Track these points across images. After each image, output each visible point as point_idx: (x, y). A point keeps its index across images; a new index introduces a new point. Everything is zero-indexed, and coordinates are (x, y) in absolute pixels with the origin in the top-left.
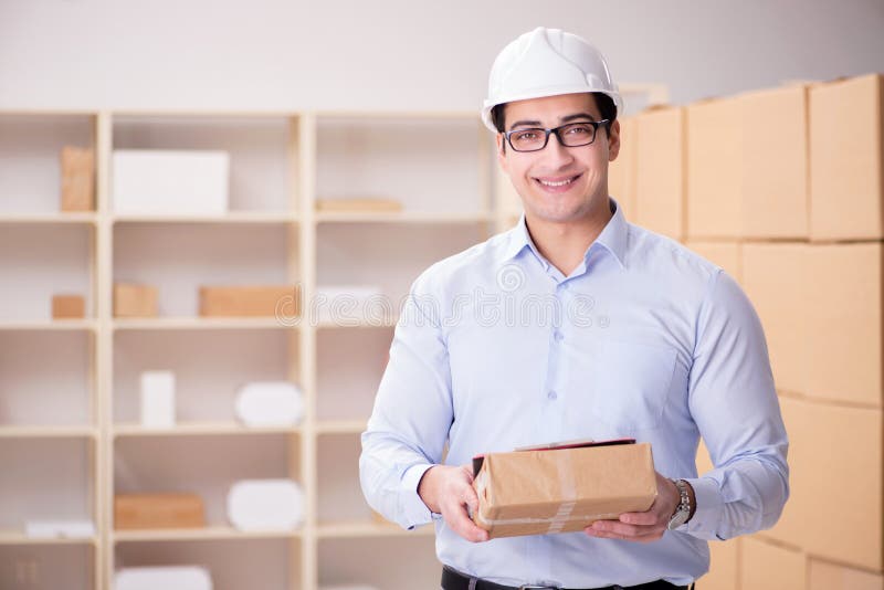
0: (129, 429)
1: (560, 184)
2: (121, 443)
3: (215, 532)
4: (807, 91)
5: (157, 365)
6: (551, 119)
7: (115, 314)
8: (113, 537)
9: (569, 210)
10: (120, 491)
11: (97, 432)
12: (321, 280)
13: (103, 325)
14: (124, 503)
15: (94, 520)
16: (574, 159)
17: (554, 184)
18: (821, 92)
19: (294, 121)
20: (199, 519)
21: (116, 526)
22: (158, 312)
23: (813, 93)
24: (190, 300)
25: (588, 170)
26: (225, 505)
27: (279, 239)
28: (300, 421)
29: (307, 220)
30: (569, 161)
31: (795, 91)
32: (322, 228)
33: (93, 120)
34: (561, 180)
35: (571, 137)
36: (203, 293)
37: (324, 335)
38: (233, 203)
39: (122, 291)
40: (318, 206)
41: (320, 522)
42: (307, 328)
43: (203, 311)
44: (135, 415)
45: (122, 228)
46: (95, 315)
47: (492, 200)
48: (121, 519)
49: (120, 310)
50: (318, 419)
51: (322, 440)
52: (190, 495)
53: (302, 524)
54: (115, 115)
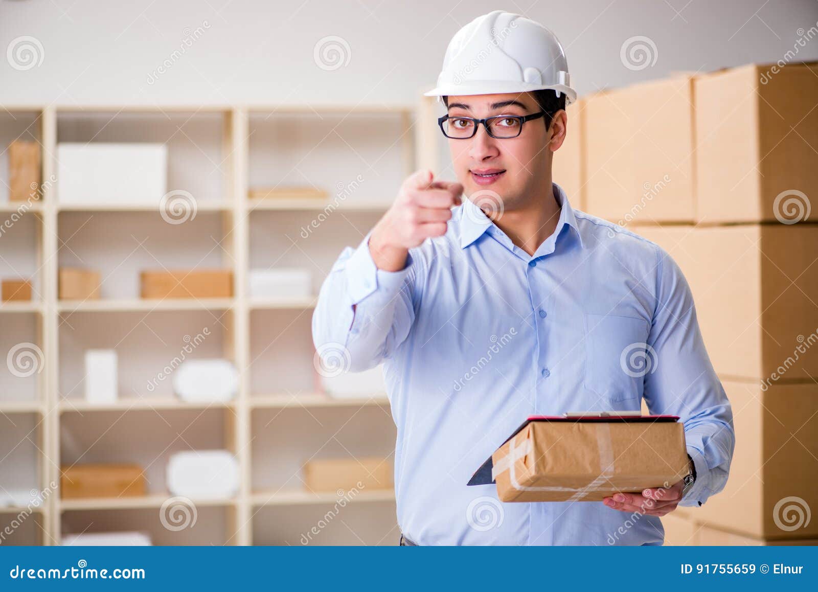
0: (73, 405)
2: (66, 418)
3: (155, 501)
4: (692, 82)
5: (101, 344)
7: (60, 297)
8: (59, 506)
10: (65, 462)
11: (44, 408)
12: (253, 263)
13: (49, 307)
14: (68, 475)
15: (42, 489)
16: (498, 151)
18: (706, 83)
19: (228, 115)
20: (141, 488)
21: (62, 496)
22: (100, 295)
23: (699, 84)
24: (131, 283)
26: (165, 476)
27: (215, 225)
28: (235, 395)
29: (240, 208)
31: (683, 81)
32: (255, 215)
33: (38, 115)
35: (501, 128)
36: (143, 277)
37: (256, 316)
39: (65, 276)
40: (251, 194)
41: (254, 490)
42: (240, 307)
43: (143, 295)
44: (80, 392)
45: (66, 217)
46: (42, 297)
48: (66, 489)
49: (65, 293)
50: (253, 393)
51: (256, 414)
52: (132, 466)
53: (237, 493)
54: (60, 111)
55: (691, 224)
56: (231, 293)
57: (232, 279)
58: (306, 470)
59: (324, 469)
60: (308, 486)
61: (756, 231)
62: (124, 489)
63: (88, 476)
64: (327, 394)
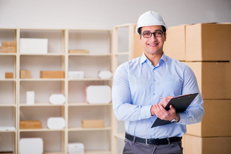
0: (23, 105)
1: (154, 45)
2: (22, 108)
3: (44, 130)
5: (30, 89)
6: (152, 31)
7: (20, 78)
8: (19, 131)
9: (155, 51)
10: (21, 120)
11: (16, 106)
12: (69, 70)
13: (18, 80)
14: (22, 123)
15: (15, 126)
16: (157, 40)
17: (152, 45)
18: (189, 27)
19: (63, 31)
20: (40, 126)
21: (20, 128)
23: (187, 27)
24: (38, 74)
25: (160, 42)
26: (46, 123)
27: (60, 59)
28: (65, 103)
29: (66, 55)
30: (156, 40)
31: (182, 26)
32: (70, 57)
33: (15, 30)
34: (154, 44)
35: (157, 35)
36: (41, 72)
37: (70, 82)
38: (49, 51)
39: (22, 72)
40: (69, 52)
41: (69, 128)
42: (66, 80)
43: (41, 77)
44: (25, 102)
45: (22, 57)
46: (16, 78)
47: (111, 51)
48: (21, 126)
50: (69, 103)
51: (70, 108)
52: (38, 121)
53: (65, 128)
54: (20, 30)
55: (184, 61)
56: (64, 77)
57: (64, 73)
58: (82, 122)
59: (87, 122)
60: (83, 127)
61: (201, 63)
62: (36, 126)
63: (27, 123)
64: (88, 103)
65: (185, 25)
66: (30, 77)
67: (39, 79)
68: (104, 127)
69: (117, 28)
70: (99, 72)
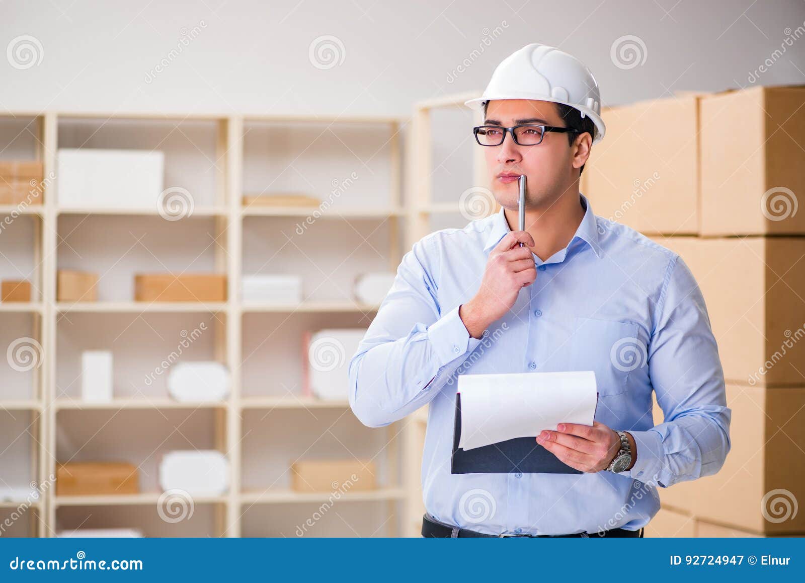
0: (70, 403)
2: (63, 416)
3: (149, 498)
4: (698, 100)
5: (96, 345)
7: (58, 299)
8: (55, 502)
10: (61, 460)
11: (40, 406)
12: (246, 269)
13: (48, 308)
14: (65, 471)
18: (711, 102)
19: (223, 123)
20: (133, 486)
21: (57, 493)
22: (98, 296)
23: (704, 103)
24: (127, 286)
26: (157, 474)
27: (209, 229)
28: (227, 396)
29: (234, 215)
31: (686, 101)
32: (248, 221)
33: (40, 119)
36: (138, 280)
37: (249, 319)
39: (64, 276)
40: (244, 202)
41: (243, 490)
42: (233, 310)
43: (138, 297)
44: (76, 392)
45: (65, 220)
46: (41, 299)
47: (402, 197)
48: (62, 485)
49: (64, 295)
50: (244, 395)
51: (246, 414)
52: (125, 464)
53: (227, 491)
54: (60, 117)
55: (696, 236)
56: (225, 297)
57: (225, 283)
58: (294, 470)
59: (310, 470)
60: (295, 486)
61: (761, 243)
62: (118, 486)
63: (83, 473)
64: (316, 396)
65: (699, 94)
66: (96, 298)
67: (130, 306)
68: (375, 487)
69: (426, 111)
70: (357, 280)
